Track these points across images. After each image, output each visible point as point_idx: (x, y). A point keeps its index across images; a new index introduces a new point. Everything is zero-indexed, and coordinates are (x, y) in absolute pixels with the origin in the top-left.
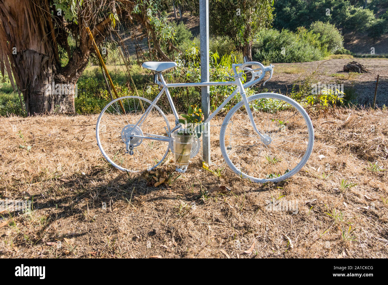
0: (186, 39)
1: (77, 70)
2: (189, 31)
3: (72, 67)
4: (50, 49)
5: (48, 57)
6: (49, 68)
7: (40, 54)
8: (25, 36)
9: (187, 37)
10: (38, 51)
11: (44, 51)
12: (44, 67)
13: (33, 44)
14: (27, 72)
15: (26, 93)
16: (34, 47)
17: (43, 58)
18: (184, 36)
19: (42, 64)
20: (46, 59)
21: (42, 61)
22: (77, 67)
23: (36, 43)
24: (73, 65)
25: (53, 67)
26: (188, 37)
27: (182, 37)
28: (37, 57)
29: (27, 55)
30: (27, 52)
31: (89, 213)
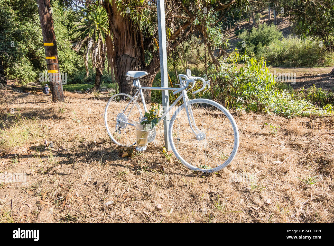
0: (275, 39)
1: (155, 69)
2: (279, 31)
3: (152, 66)
4: (139, 53)
5: (135, 60)
6: (136, 67)
7: (131, 57)
8: (123, 45)
9: (276, 37)
10: (130, 55)
11: (135, 55)
12: (132, 66)
13: (128, 51)
14: (122, 70)
15: (120, 84)
16: (128, 53)
17: (132, 60)
18: (273, 37)
19: (131, 65)
20: (134, 60)
21: (132, 62)
22: (155, 67)
23: (130, 49)
24: (153, 65)
25: (139, 67)
26: (278, 37)
27: (271, 38)
28: (129, 59)
29: (123, 58)
30: (124, 56)
31: (78, 165)
